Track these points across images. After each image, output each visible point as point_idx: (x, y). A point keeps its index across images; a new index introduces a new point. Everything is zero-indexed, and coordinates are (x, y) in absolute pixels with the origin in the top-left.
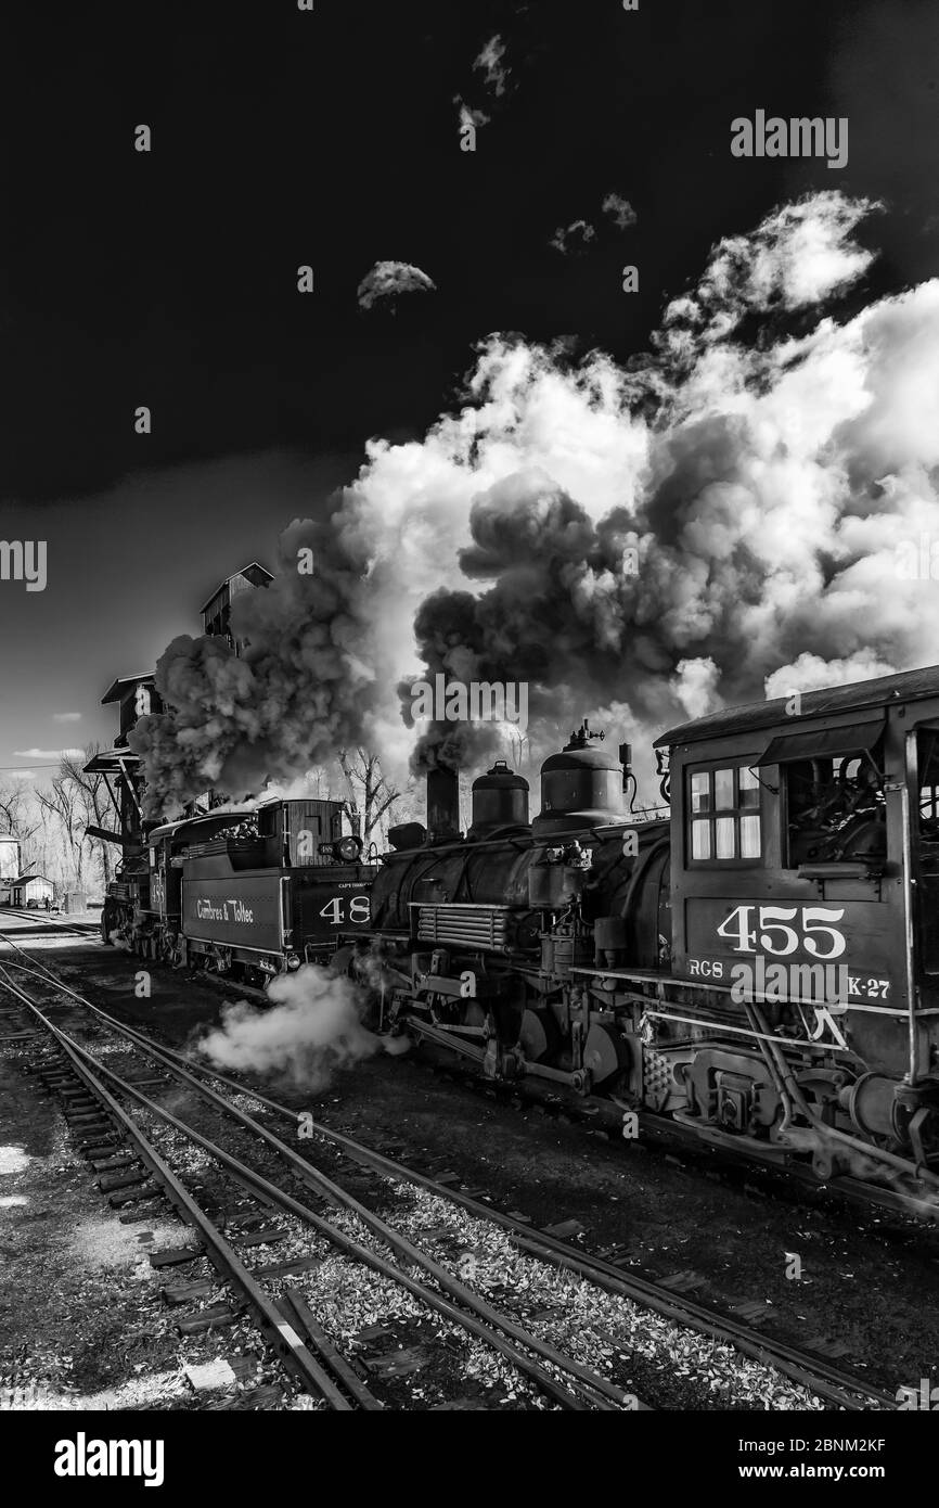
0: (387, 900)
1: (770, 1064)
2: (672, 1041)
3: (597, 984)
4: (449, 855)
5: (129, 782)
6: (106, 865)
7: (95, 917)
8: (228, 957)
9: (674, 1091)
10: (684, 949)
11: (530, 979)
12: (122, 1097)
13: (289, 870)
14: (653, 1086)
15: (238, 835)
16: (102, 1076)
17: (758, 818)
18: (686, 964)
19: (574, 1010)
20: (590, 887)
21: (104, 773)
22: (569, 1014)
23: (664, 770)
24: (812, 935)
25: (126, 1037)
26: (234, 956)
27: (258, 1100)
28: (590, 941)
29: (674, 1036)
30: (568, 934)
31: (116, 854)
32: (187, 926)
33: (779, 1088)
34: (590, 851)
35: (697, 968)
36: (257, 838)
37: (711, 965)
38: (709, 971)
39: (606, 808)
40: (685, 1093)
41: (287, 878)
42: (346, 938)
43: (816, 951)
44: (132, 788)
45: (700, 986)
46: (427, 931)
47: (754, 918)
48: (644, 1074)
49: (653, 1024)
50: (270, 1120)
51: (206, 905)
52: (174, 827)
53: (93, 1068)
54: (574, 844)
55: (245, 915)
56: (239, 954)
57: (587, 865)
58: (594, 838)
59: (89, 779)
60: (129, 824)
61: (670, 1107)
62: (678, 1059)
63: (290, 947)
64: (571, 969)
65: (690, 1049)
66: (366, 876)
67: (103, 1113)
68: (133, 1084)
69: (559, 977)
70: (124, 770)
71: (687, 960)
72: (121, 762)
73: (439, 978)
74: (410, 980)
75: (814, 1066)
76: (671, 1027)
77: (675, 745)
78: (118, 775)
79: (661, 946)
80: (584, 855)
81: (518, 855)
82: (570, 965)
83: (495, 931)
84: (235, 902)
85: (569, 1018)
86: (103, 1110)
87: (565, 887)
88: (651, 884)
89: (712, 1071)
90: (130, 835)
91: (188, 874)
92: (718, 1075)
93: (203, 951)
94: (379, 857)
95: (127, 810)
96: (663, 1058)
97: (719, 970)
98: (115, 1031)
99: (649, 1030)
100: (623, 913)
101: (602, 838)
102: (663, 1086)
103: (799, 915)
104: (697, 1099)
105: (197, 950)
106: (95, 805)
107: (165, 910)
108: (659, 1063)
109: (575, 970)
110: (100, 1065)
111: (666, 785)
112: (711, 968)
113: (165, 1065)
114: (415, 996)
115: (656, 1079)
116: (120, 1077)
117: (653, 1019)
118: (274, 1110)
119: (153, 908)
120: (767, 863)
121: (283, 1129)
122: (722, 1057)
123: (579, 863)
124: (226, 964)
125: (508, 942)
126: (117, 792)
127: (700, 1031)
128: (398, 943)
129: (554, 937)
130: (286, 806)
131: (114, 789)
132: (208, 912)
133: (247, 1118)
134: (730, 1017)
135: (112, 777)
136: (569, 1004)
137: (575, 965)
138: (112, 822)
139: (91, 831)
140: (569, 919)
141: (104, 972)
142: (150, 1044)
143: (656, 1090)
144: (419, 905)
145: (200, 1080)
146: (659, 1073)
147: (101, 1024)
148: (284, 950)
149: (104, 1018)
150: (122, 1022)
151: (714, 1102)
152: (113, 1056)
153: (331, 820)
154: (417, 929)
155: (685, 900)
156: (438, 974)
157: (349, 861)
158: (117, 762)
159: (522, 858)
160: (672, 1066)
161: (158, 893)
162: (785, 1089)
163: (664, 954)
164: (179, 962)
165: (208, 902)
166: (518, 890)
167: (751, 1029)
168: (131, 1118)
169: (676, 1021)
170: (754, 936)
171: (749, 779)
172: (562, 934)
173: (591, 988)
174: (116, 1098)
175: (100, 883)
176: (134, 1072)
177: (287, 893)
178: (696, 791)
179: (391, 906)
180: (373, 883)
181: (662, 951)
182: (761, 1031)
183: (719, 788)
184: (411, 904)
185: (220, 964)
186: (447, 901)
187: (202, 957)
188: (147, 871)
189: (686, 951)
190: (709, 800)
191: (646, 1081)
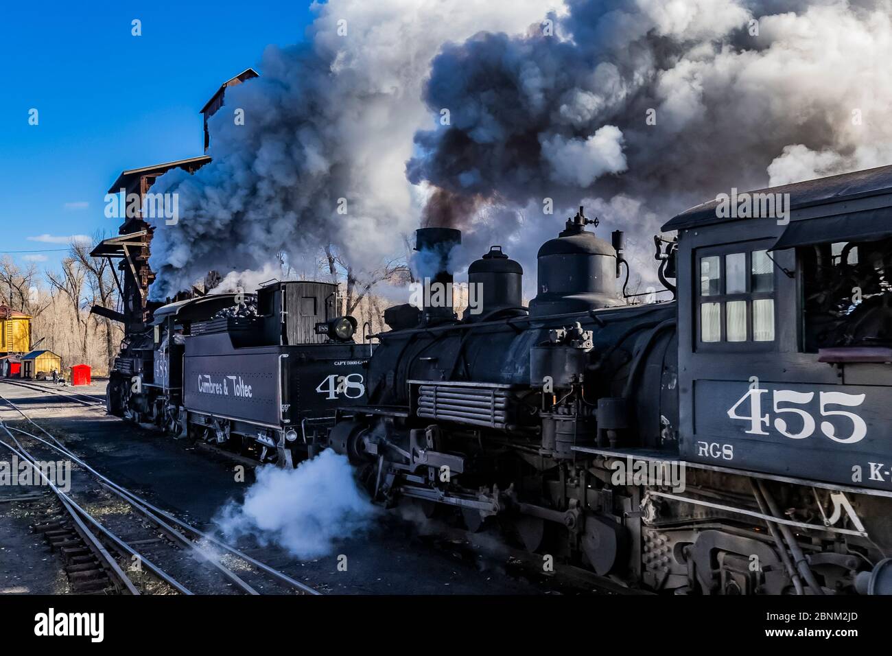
0: (384, 377)
1: (781, 548)
2: (674, 521)
3: (598, 463)
4: (445, 335)
5: (132, 266)
6: (109, 341)
7: (100, 389)
8: (227, 430)
9: (674, 570)
10: (692, 430)
11: (527, 457)
12: (118, 555)
13: (287, 348)
14: (652, 564)
15: (238, 314)
16: (101, 535)
17: (772, 301)
18: (693, 444)
19: (571, 487)
20: (593, 367)
21: (109, 257)
22: (566, 491)
23: (662, 255)
24: (830, 419)
25: (124, 499)
26: (233, 428)
27: (244, 559)
28: (592, 421)
29: (676, 516)
30: (569, 413)
31: (119, 332)
32: (187, 398)
33: (791, 571)
34: (591, 333)
35: (706, 450)
36: (255, 317)
37: (721, 446)
38: (719, 453)
39: (601, 292)
40: (686, 573)
41: (285, 356)
42: (344, 413)
43: (834, 435)
44: (134, 272)
45: (709, 467)
46: (426, 407)
47: (767, 401)
48: (643, 552)
49: (655, 504)
50: (255, 577)
51: (207, 380)
52: (179, 306)
53: (93, 528)
54: (576, 325)
55: (244, 390)
56: (238, 427)
57: (588, 346)
58: (592, 320)
59: (96, 262)
60: (131, 304)
61: (670, 585)
62: (679, 538)
63: (287, 421)
64: (573, 448)
65: (692, 529)
66: (359, 354)
67: (101, 570)
68: (130, 543)
69: (561, 456)
70: (128, 254)
71: (695, 442)
72: (125, 247)
73: (437, 454)
74: (408, 455)
75: (824, 550)
76: (672, 507)
77: (684, 229)
78: (122, 259)
79: (663, 427)
80: (585, 336)
81: (515, 337)
82: (572, 444)
83: (496, 409)
84: (234, 378)
85: (565, 495)
86: (102, 567)
87: (567, 368)
88: (653, 365)
89: (715, 552)
90: (132, 313)
91: (189, 351)
92: (721, 556)
93: (202, 422)
94: (376, 336)
95: (130, 291)
96: (663, 537)
97: (730, 452)
98: (114, 494)
99: (651, 510)
100: (625, 393)
101: (601, 321)
102: (663, 564)
103: (816, 399)
104: (699, 578)
105: (197, 422)
106: (100, 286)
107: (167, 384)
108: (659, 541)
109: (578, 449)
110: (99, 525)
111: (664, 269)
112: (720, 450)
113: (159, 526)
114: (413, 470)
115: (656, 557)
116: (118, 536)
117: (654, 499)
118: (258, 569)
119: (156, 382)
120: (781, 345)
121: (267, 586)
122: (725, 538)
123: (581, 344)
124: (225, 435)
125: (508, 421)
126: (121, 275)
127: (703, 511)
128: (396, 418)
129: (556, 417)
130: (284, 288)
131: (118, 272)
132: (207, 386)
133: (233, 576)
134: (735, 498)
135: (117, 261)
136: (566, 482)
137: (577, 444)
138: (116, 302)
139: (96, 310)
140: (570, 399)
141: (106, 440)
142: (145, 506)
143: (656, 568)
144: (419, 382)
145: (191, 540)
146: (658, 552)
147: (101, 487)
148: (282, 424)
149: (104, 481)
150: (121, 486)
151: (715, 583)
152: (112, 517)
153: (326, 300)
154: (416, 406)
155: (694, 381)
156: (434, 450)
157: (343, 340)
158: (121, 247)
159: (519, 338)
160: (672, 545)
161: (162, 368)
162: (797, 574)
163: (666, 434)
164: (180, 433)
165: (208, 376)
166: (516, 370)
167: (758, 510)
168: (127, 574)
169: (678, 501)
170: (767, 419)
171: (763, 263)
172: (564, 414)
173: (592, 466)
174: (113, 556)
175: (104, 357)
176: (130, 531)
177: (285, 371)
178: (706, 275)
179: (388, 383)
180: (368, 362)
181: (664, 431)
182: (769, 513)
183: (730, 272)
184: (411, 382)
185: (220, 437)
186: (444, 379)
187: (201, 429)
188: (151, 347)
189: (695, 433)
190: (720, 284)
191: (645, 560)
